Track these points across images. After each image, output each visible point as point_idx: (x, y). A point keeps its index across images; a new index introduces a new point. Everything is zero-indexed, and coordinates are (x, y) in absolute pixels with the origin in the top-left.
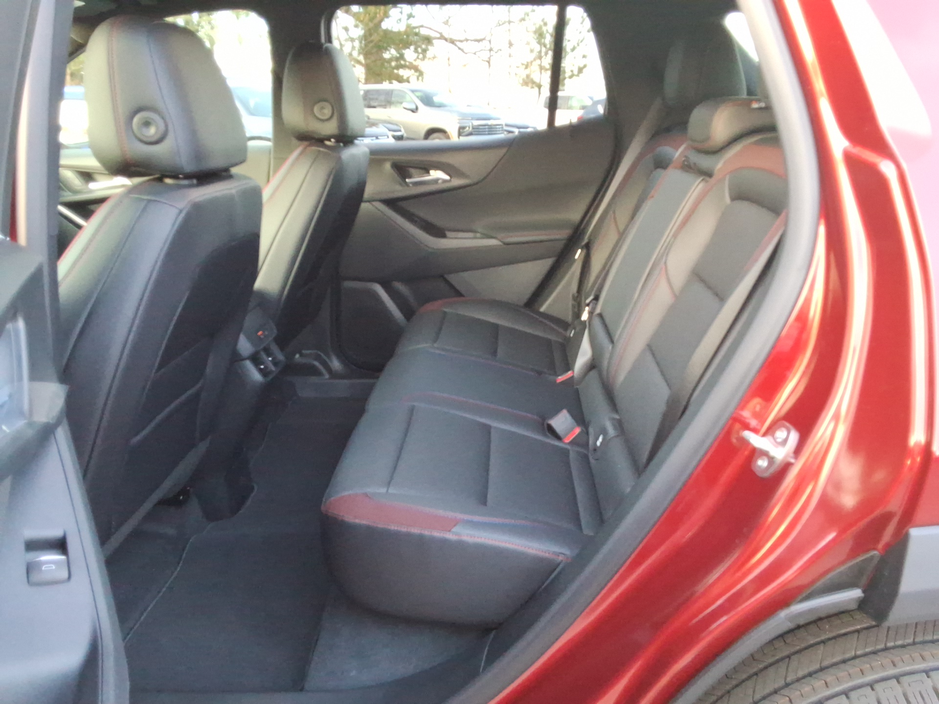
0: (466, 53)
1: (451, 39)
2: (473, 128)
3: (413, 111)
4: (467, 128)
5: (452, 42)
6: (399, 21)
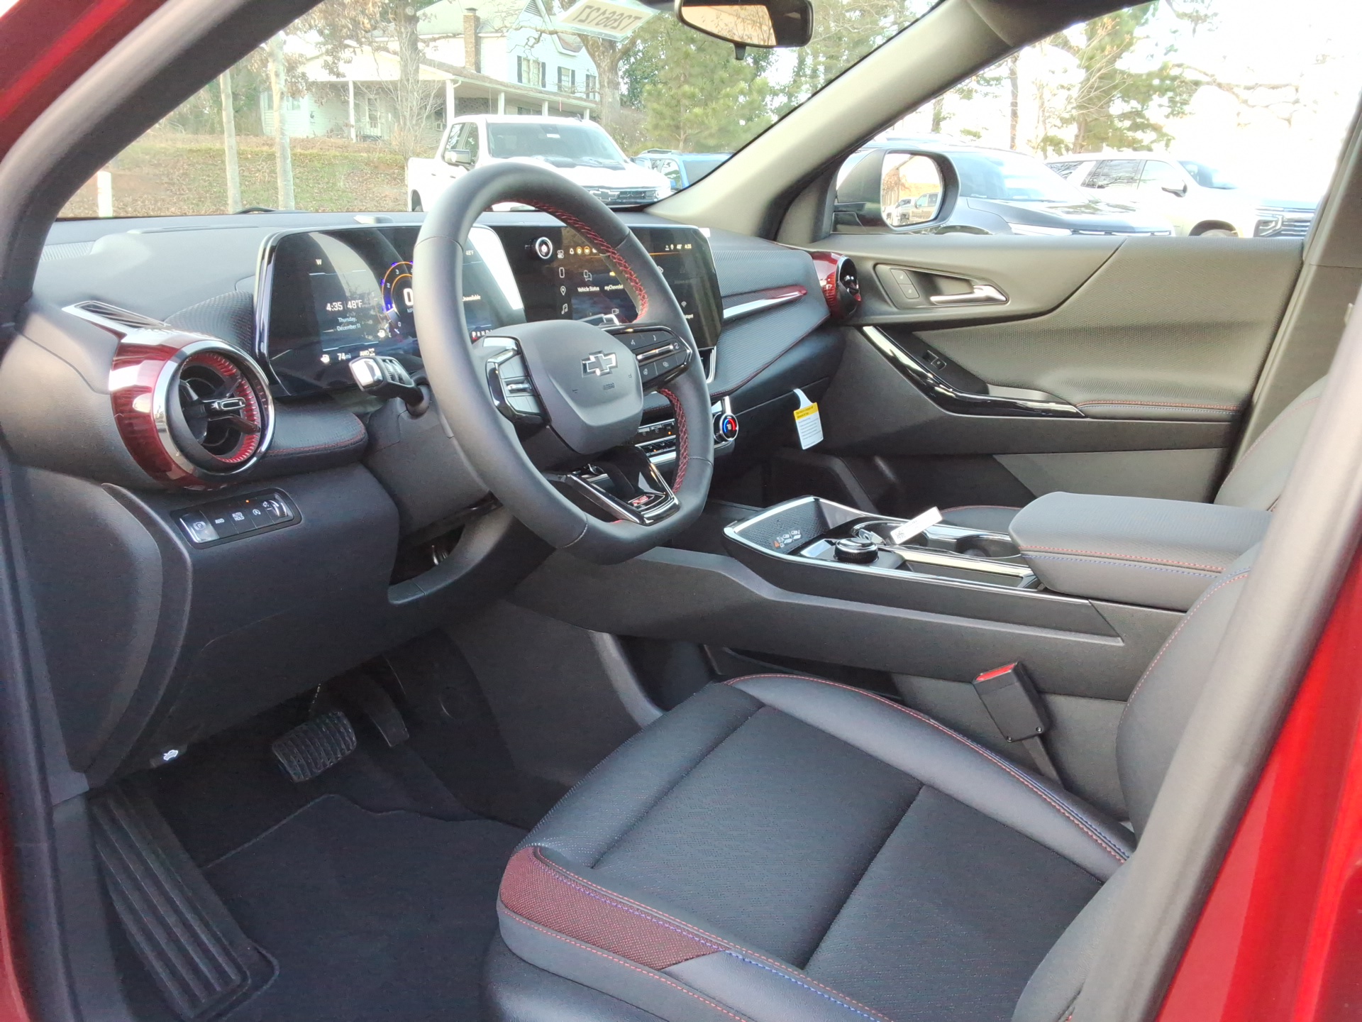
0: (1253, 107)
1: (1229, 84)
2: (1283, 225)
3: (1176, 194)
4: (1273, 224)
5: (1229, 88)
6: (1150, 57)
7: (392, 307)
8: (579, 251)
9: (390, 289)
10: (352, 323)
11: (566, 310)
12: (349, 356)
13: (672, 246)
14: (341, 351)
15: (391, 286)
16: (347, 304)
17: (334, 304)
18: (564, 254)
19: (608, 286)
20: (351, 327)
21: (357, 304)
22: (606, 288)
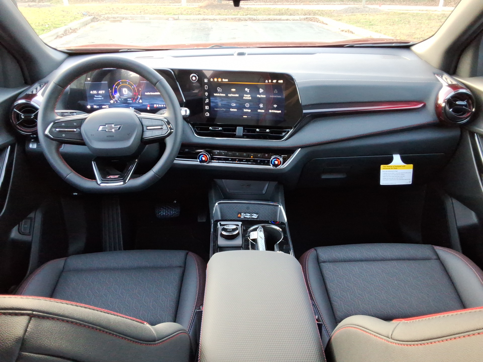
7: (117, 94)
8: (216, 80)
9: (117, 88)
10: (100, 97)
11: (208, 101)
12: (98, 107)
13: (270, 81)
14: (95, 105)
15: (117, 87)
16: (98, 92)
17: (93, 91)
18: (208, 80)
19: (230, 94)
20: (99, 99)
21: (103, 92)
22: (229, 95)
